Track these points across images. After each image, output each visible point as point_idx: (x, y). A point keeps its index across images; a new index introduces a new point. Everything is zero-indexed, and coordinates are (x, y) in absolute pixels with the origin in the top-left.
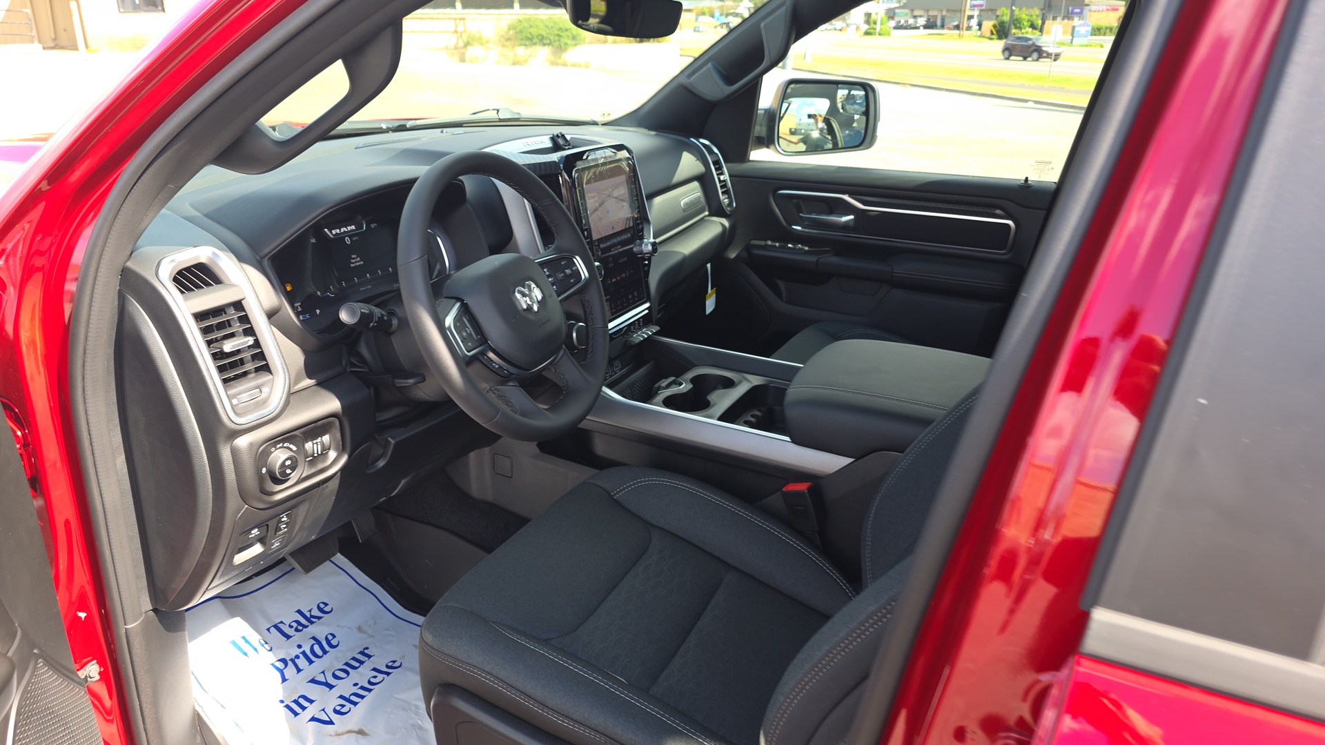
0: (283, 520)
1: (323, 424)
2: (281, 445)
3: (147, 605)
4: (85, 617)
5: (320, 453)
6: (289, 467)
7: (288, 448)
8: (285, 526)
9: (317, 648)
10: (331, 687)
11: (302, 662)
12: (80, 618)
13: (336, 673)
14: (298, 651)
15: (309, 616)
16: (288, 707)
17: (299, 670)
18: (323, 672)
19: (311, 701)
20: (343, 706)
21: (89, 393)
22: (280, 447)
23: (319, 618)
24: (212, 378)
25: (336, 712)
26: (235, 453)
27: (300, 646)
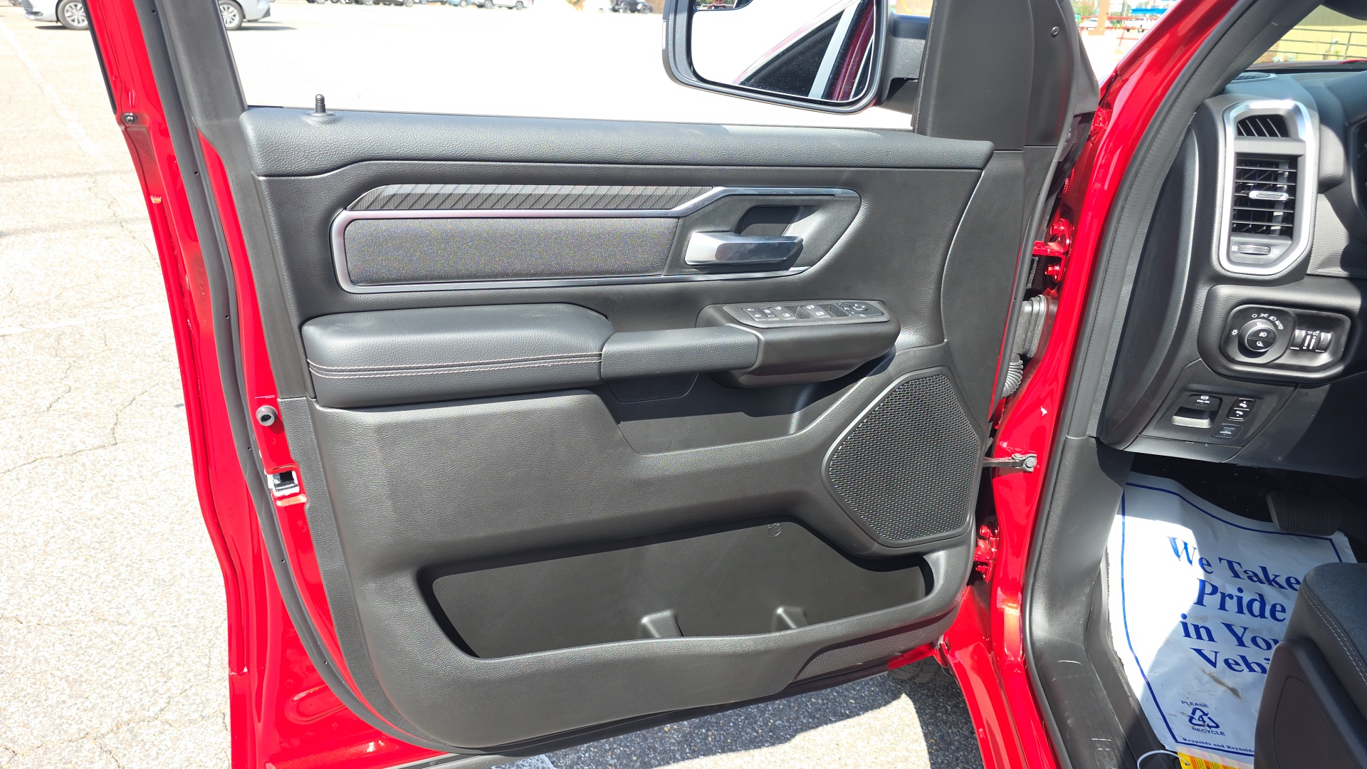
0: (1241, 405)
1: (1329, 317)
2: (1266, 315)
3: (1092, 430)
4: (1045, 415)
5: (1311, 348)
6: (1262, 339)
7: (1273, 323)
8: (1241, 413)
9: (1256, 606)
10: (1241, 643)
11: (1231, 605)
12: (1042, 413)
13: (1257, 639)
14: (1235, 593)
15: (1271, 579)
16: (1185, 625)
17: (1222, 607)
18: (1245, 629)
19: (1211, 639)
20: (1237, 664)
21: (1126, 214)
22: (1263, 318)
23: (1281, 587)
24: (1222, 216)
25: (1226, 661)
26: (1211, 297)
27: (1240, 590)
